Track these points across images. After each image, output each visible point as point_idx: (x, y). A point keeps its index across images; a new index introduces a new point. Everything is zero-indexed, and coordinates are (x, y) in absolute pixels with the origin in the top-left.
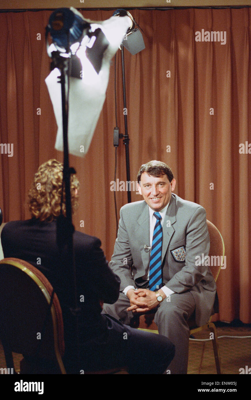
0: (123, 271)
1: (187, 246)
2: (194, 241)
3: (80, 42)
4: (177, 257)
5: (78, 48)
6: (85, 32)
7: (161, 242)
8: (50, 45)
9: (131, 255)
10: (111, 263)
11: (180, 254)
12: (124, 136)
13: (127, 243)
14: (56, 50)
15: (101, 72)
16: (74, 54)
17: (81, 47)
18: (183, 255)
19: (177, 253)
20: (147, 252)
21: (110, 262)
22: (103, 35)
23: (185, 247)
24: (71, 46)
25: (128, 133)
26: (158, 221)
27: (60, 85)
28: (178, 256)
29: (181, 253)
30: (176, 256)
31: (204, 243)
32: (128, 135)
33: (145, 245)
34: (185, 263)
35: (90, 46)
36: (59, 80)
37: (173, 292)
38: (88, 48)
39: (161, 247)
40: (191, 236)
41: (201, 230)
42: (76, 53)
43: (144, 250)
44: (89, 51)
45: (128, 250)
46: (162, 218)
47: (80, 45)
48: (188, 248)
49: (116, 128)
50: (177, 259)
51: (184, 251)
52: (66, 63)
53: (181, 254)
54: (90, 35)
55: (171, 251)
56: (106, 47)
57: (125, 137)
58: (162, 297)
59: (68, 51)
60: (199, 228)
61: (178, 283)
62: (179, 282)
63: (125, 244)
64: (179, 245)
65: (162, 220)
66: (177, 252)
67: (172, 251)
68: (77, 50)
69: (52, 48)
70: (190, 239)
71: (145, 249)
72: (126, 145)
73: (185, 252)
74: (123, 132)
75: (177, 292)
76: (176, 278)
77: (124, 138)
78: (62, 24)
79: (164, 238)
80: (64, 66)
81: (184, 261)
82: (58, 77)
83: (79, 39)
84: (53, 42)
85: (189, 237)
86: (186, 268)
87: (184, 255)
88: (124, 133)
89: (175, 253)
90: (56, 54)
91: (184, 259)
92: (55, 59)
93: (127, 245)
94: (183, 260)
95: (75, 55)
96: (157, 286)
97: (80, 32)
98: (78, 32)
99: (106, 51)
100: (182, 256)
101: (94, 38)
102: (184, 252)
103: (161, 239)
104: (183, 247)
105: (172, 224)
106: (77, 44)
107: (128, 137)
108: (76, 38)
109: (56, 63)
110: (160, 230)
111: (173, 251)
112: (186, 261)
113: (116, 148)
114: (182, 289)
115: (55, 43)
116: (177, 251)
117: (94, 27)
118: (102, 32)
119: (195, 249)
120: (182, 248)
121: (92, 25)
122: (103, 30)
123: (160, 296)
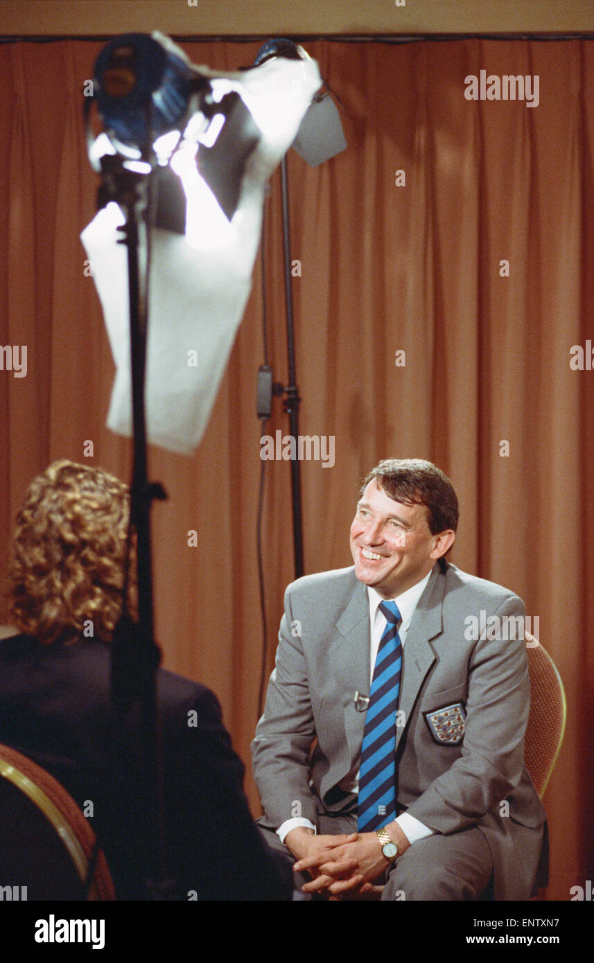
0: (285, 769)
1: (469, 701)
2: (490, 689)
3: (182, 130)
4: (441, 730)
5: (177, 148)
6: (194, 103)
7: (397, 686)
8: (96, 136)
9: (311, 719)
10: (257, 743)
11: (449, 724)
12: (287, 389)
13: (304, 684)
14: (112, 152)
15: (239, 215)
16: (162, 162)
17: (183, 144)
18: (456, 726)
19: (440, 720)
20: (361, 712)
21: (256, 740)
22: (245, 111)
23: (464, 705)
24: (153, 141)
25: (298, 383)
26: (391, 626)
27: (123, 251)
28: (445, 730)
29: (452, 722)
30: (436, 729)
31: (518, 694)
32: (297, 388)
33: (357, 693)
34: (463, 749)
35: (210, 140)
36: (121, 236)
37: (428, 832)
38: (202, 147)
39: (398, 700)
40: (482, 674)
41: (510, 661)
42: (169, 159)
43: (353, 704)
44: (205, 155)
45: (307, 705)
46: (403, 618)
47: (182, 139)
48: (472, 707)
49: (265, 367)
50: (440, 737)
51: (461, 717)
52: (141, 188)
53: (452, 724)
54: (209, 111)
55: (424, 714)
56: (253, 145)
57: (289, 393)
58: (397, 846)
59: (147, 155)
60: (508, 654)
61: (442, 806)
62: (447, 802)
63: (298, 687)
64: (447, 700)
65: (402, 625)
66: (442, 717)
67: (428, 715)
68: (174, 152)
69: (101, 147)
70: (480, 685)
71: (356, 703)
72: (290, 416)
73: (464, 719)
74: (283, 378)
75: (440, 830)
76: (437, 790)
77: (285, 396)
78: (130, 78)
79: (405, 674)
80: (136, 198)
81: (460, 743)
82: (120, 229)
83: (180, 121)
84: (105, 128)
85: (477, 677)
86: (466, 762)
87: (459, 727)
88: (286, 382)
89: (436, 721)
90: (112, 162)
91: (458, 738)
92: (109, 178)
93: (305, 689)
94: (456, 741)
95: (168, 167)
96: (380, 806)
97: (182, 103)
98: (177, 104)
99: (254, 157)
100: (453, 730)
101: (219, 119)
102: (459, 719)
103: (399, 677)
104: (458, 705)
105: (429, 638)
106: (174, 135)
107: (296, 392)
108: (171, 118)
109: (112, 188)
110: (395, 652)
111: (431, 714)
112: (465, 742)
113: (264, 423)
114: (454, 822)
115: (112, 133)
116: (442, 714)
117: (220, 88)
118: (243, 104)
119: (491, 710)
120: (455, 707)
121: (215, 84)
122: (246, 99)
123: (391, 842)
